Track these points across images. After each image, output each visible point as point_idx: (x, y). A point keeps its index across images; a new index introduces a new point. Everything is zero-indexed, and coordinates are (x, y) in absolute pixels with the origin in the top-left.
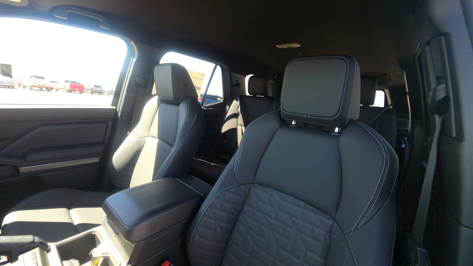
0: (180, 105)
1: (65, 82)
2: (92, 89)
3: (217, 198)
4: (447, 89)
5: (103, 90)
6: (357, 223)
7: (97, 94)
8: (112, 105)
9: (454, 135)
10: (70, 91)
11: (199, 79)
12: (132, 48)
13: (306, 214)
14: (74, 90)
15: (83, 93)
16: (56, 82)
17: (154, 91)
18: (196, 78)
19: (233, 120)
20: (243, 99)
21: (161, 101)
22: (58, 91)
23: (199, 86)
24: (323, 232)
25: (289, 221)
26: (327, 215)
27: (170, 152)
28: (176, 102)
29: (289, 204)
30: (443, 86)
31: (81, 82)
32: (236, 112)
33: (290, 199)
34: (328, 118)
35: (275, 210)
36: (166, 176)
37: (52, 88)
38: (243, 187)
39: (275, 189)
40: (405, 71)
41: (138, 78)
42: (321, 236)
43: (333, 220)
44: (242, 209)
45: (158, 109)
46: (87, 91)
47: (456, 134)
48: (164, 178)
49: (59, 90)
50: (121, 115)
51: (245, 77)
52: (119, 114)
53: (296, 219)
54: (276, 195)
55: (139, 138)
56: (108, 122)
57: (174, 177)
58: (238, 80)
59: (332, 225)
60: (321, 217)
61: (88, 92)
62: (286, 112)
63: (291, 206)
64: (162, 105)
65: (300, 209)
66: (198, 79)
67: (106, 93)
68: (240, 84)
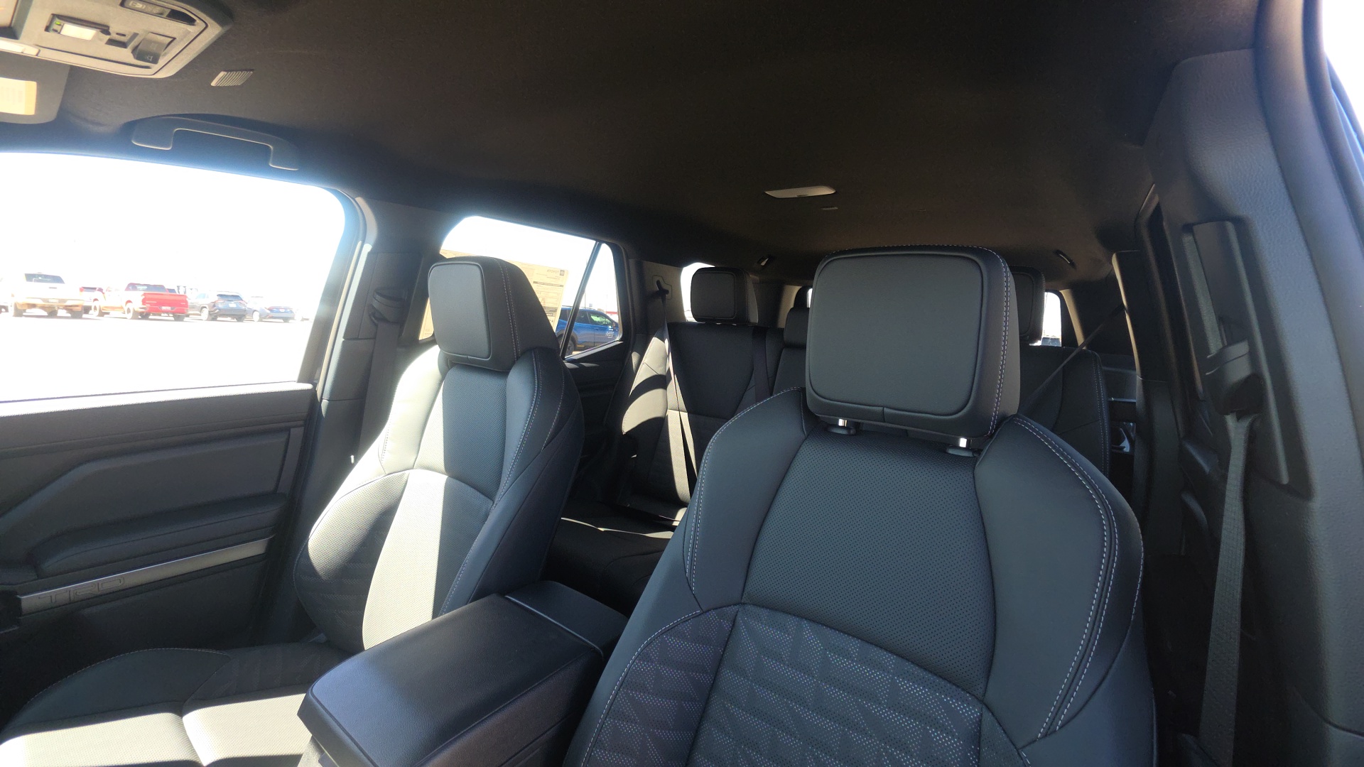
0: (510, 373)
1: (127, 289)
2: (214, 306)
3: (643, 657)
4: (1253, 355)
5: (248, 306)
6: (1050, 714)
7: (229, 319)
8: (302, 379)
9: (1285, 479)
10: (144, 316)
11: (552, 285)
12: (359, 211)
13: (904, 689)
14: (158, 312)
15: (186, 319)
16: (100, 290)
17: (427, 329)
18: (544, 284)
19: (654, 395)
20: (677, 333)
21: (450, 361)
22: (106, 316)
23: (550, 305)
24: (955, 743)
25: (857, 713)
26: (963, 690)
27: (486, 516)
28: (498, 367)
29: (853, 661)
30: (1241, 349)
31: (178, 287)
32: (660, 371)
33: (853, 645)
34: (943, 415)
35: (815, 682)
36: (480, 594)
37: (87, 310)
38: (713, 615)
39: (806, 619)
40: (1114, 256)
41: (378, 297)
42: (950, 756)
43: (980, 706)
44: (714, 680)
45: (440, 385)
46: (198, 312)
47: (1290, 474)
48: (475, 599)
49: (108, 313)
50: (329, 407)
51: (680, 271)
52: (325, 403)
53: (876, 708)
54: (810, 634)
55: (387, 473)
56: (290, 431)
57: (502, 592)
58: (661, 280)
59: (980, 721)
60: (947, 699)
61: (200, 315)
62: (825, 398)
63: (859, 668)
64: (454, 374)
65: (886, 676)
66: (548, 284)
67: (256, 316)
68: (667, 292)
